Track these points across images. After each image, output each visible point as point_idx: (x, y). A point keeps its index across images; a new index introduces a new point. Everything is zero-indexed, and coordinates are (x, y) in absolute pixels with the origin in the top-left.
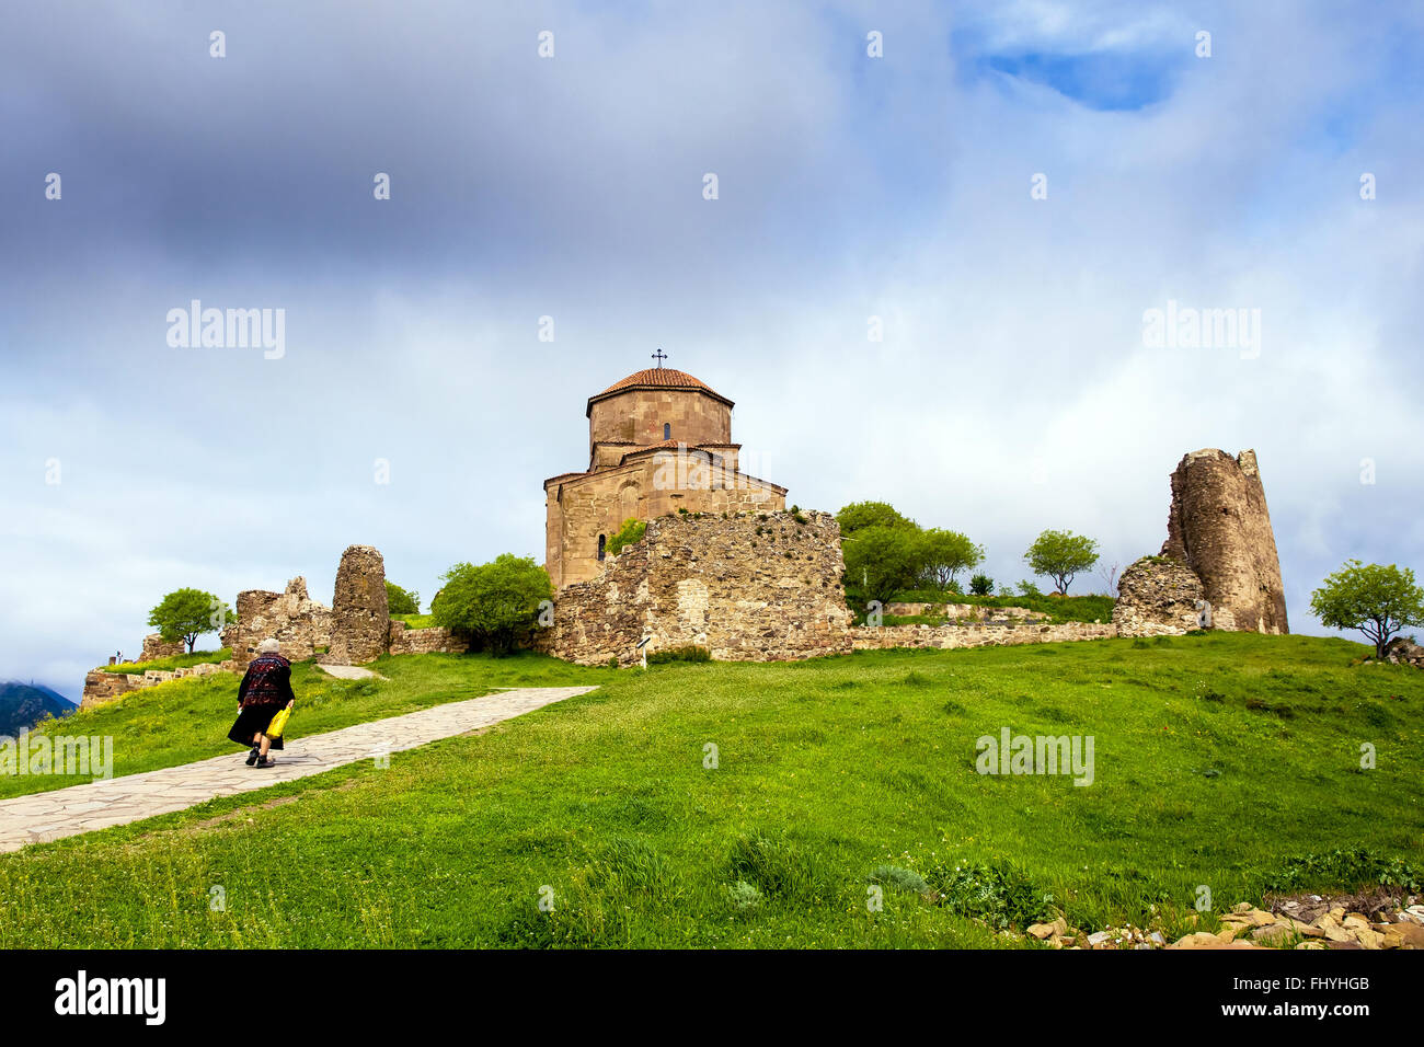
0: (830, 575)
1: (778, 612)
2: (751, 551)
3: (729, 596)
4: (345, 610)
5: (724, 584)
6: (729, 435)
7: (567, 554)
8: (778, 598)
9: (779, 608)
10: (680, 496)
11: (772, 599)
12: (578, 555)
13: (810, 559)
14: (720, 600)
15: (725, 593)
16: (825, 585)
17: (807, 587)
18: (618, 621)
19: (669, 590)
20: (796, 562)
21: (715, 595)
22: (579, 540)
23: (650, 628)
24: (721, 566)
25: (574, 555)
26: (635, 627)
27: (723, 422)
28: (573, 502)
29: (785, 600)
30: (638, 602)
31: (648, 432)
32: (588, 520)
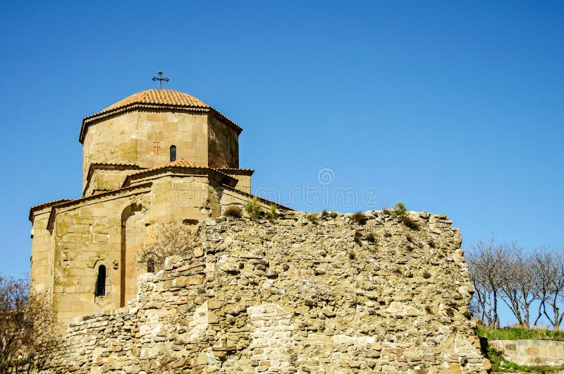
0: (456, 298)
1: (392, 352)
2: (347, 265)
3: (322, 328)
5: (315, 311)
7: (60, 289)
9: (393, 346)
11: (381, 332)
12: (72, 289)
13: (427, 276)
14: (311, 335)
15: (316, 324)
16: (450, 313)
17: (427, 317)
20: (410, 280)
21: (305, 327)
22: (75, 272)
25: (68, 290)
27: (231, 147)
28: (67, 227)
29: (400, 334)
30: (192, 337)
31: (152, 153)
32: (85, 248)
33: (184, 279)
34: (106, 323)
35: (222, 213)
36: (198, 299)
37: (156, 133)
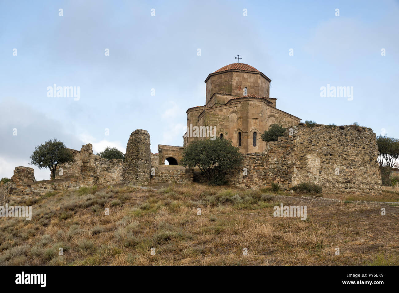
0: (373, 156)
1: (351, 172)
2: (338, 143)
3: (329, 163)
4: (133, 159)
5: (327, 157)
6: (269, 94)
8: (351, 165)
9: (352, 170)
10: (257, 119)
11: (348, 165)
13: (364, 148)
14: (326, 164)
15: (327, 161)
17: (363, 161)
18: (277, 172)
19: (302, 159)
20: (358, 149)
21: (323, 162)
23: (295, 175)
24: (325, 149)
26: (287, 175)
28: (209, 118)
29: (354, 166)
30: (288, 163)
33: (285, 144)
36: (291, 151)
37: (239, 82)
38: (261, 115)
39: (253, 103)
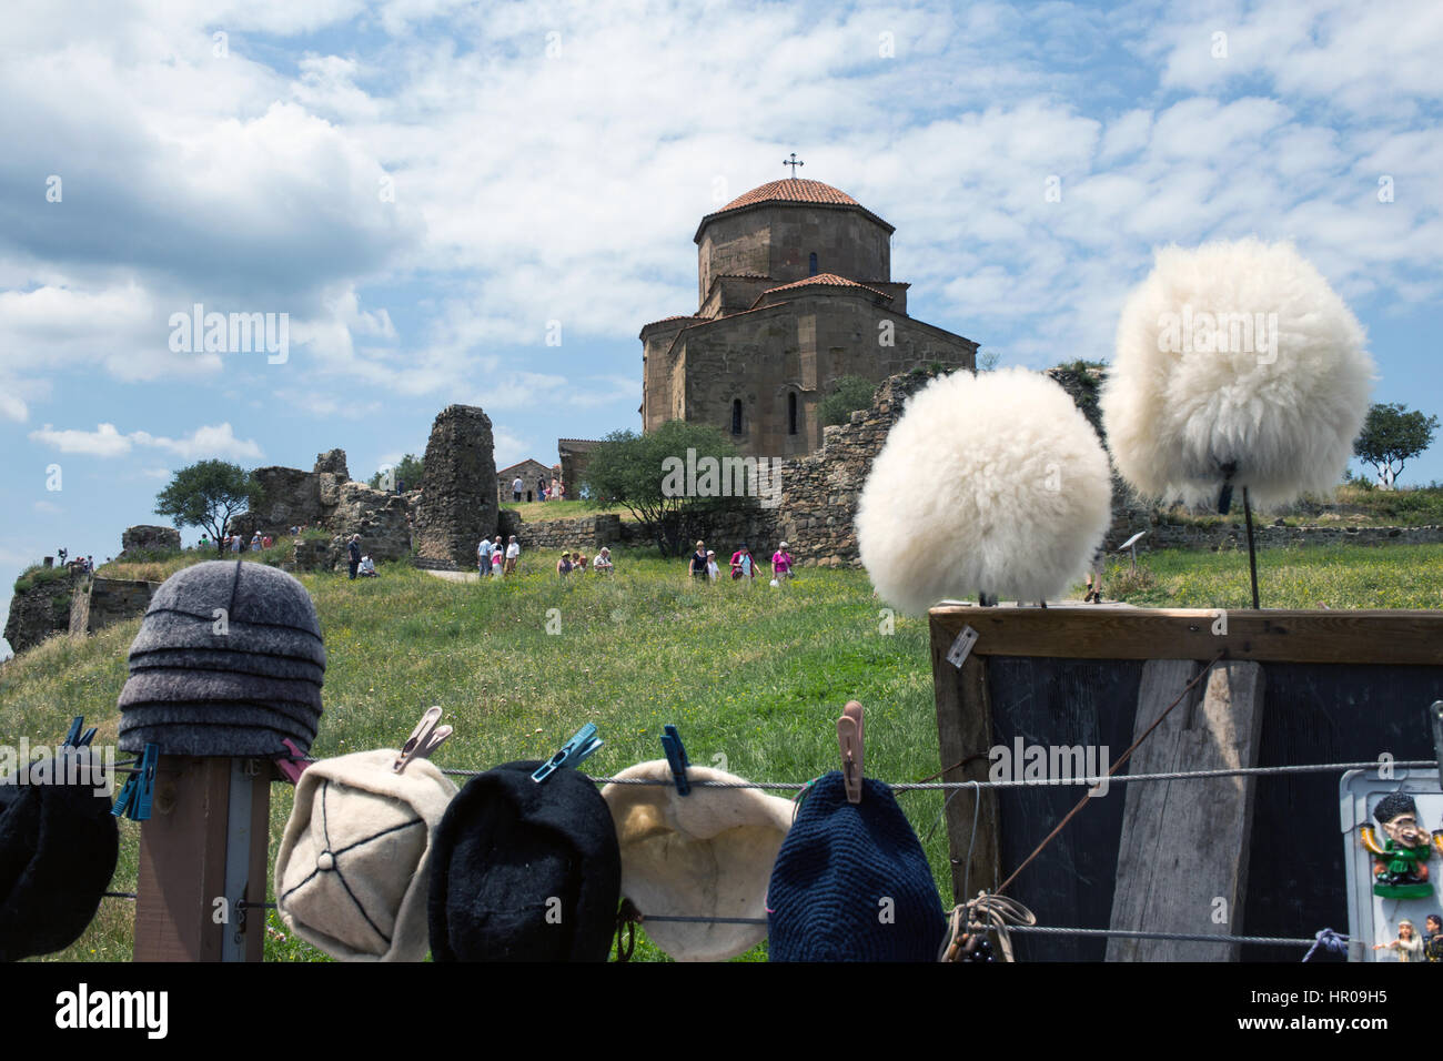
6: (888, 271)
22: (706, 406)
27: (882, 253)
28: (698, 354)
31: (788, 263)
32: (718, 379)
33: (871, 433)
34: (792, 471)
35: (912, 370)
37: (793, 237)
38: (854, 337)
39: (828, 302)
